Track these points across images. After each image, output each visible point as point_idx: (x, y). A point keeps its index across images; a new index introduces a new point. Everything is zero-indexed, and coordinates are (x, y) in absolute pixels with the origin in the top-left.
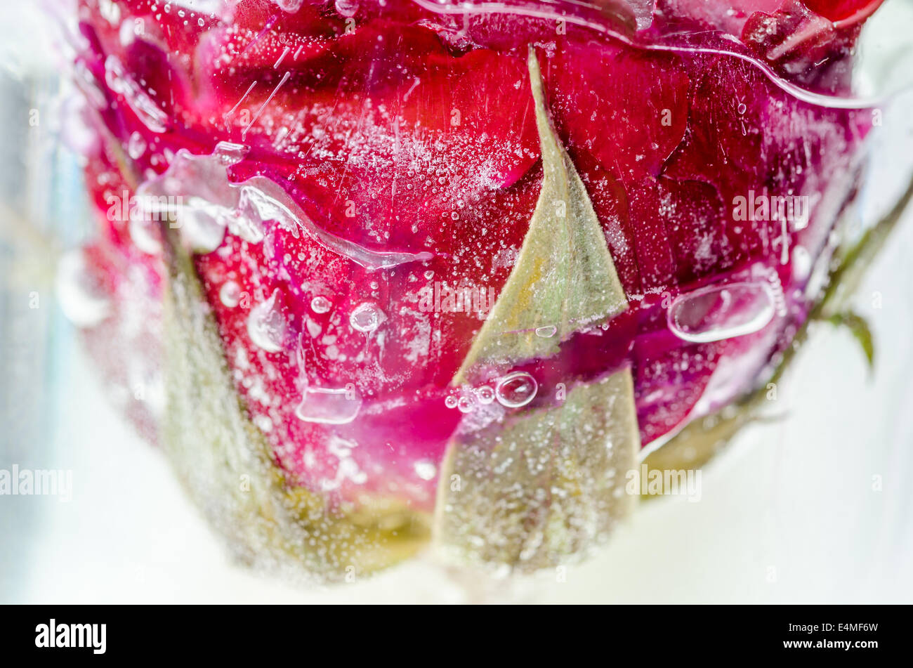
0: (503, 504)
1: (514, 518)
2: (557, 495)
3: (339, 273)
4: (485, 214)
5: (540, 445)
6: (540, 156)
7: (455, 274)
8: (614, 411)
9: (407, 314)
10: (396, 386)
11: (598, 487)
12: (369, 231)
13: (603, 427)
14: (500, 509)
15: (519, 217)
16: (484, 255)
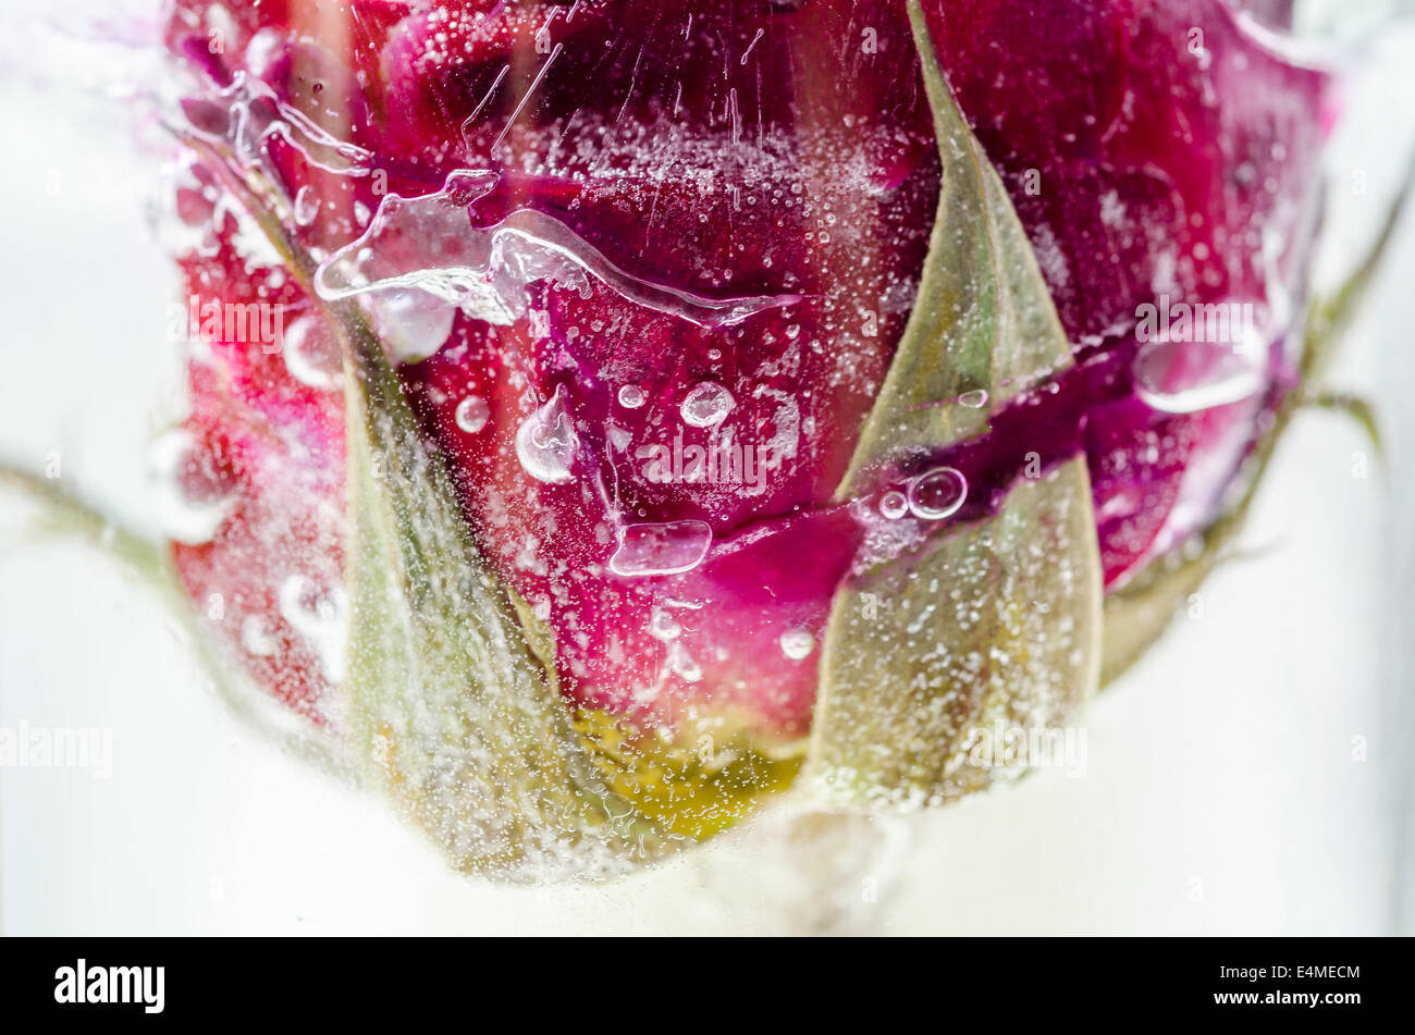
0: (921, 681)
1: (938, 704)
2: (998, 661)
3: (659, 343)
4: (863, 234)
5: (974, 580)
6: (935, 140)
7: (829, 327)
8: (1069, 523)
9: (763, 395)
10: (763, 503)
11: (1051, 647)
12: (700, 271)
13: (1055, 550)
14: (917, 690)
15: (912, 234)
16: (869, 296)
